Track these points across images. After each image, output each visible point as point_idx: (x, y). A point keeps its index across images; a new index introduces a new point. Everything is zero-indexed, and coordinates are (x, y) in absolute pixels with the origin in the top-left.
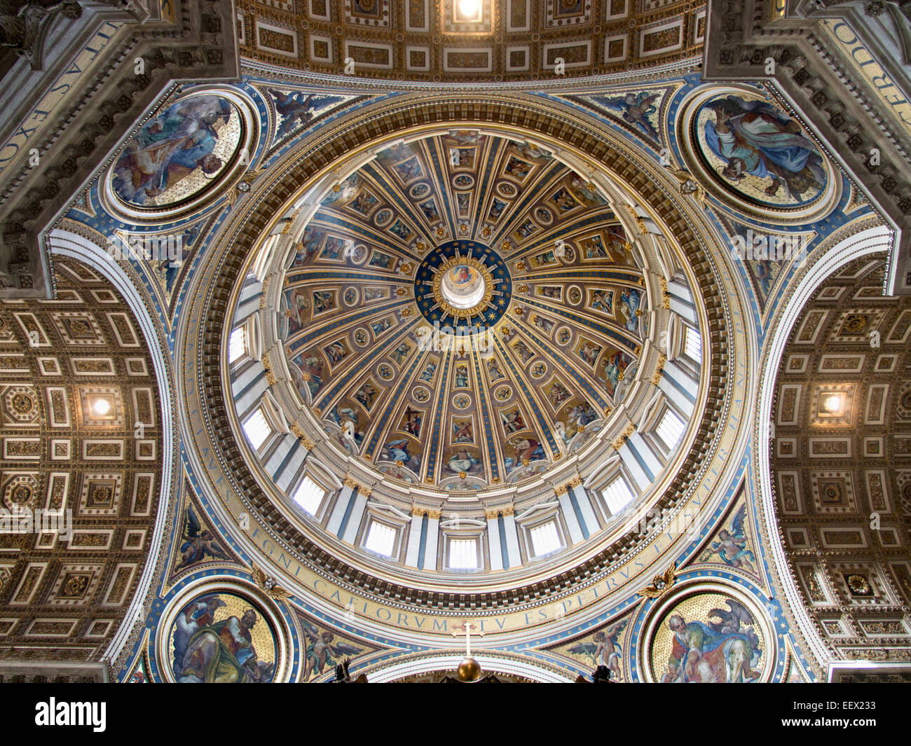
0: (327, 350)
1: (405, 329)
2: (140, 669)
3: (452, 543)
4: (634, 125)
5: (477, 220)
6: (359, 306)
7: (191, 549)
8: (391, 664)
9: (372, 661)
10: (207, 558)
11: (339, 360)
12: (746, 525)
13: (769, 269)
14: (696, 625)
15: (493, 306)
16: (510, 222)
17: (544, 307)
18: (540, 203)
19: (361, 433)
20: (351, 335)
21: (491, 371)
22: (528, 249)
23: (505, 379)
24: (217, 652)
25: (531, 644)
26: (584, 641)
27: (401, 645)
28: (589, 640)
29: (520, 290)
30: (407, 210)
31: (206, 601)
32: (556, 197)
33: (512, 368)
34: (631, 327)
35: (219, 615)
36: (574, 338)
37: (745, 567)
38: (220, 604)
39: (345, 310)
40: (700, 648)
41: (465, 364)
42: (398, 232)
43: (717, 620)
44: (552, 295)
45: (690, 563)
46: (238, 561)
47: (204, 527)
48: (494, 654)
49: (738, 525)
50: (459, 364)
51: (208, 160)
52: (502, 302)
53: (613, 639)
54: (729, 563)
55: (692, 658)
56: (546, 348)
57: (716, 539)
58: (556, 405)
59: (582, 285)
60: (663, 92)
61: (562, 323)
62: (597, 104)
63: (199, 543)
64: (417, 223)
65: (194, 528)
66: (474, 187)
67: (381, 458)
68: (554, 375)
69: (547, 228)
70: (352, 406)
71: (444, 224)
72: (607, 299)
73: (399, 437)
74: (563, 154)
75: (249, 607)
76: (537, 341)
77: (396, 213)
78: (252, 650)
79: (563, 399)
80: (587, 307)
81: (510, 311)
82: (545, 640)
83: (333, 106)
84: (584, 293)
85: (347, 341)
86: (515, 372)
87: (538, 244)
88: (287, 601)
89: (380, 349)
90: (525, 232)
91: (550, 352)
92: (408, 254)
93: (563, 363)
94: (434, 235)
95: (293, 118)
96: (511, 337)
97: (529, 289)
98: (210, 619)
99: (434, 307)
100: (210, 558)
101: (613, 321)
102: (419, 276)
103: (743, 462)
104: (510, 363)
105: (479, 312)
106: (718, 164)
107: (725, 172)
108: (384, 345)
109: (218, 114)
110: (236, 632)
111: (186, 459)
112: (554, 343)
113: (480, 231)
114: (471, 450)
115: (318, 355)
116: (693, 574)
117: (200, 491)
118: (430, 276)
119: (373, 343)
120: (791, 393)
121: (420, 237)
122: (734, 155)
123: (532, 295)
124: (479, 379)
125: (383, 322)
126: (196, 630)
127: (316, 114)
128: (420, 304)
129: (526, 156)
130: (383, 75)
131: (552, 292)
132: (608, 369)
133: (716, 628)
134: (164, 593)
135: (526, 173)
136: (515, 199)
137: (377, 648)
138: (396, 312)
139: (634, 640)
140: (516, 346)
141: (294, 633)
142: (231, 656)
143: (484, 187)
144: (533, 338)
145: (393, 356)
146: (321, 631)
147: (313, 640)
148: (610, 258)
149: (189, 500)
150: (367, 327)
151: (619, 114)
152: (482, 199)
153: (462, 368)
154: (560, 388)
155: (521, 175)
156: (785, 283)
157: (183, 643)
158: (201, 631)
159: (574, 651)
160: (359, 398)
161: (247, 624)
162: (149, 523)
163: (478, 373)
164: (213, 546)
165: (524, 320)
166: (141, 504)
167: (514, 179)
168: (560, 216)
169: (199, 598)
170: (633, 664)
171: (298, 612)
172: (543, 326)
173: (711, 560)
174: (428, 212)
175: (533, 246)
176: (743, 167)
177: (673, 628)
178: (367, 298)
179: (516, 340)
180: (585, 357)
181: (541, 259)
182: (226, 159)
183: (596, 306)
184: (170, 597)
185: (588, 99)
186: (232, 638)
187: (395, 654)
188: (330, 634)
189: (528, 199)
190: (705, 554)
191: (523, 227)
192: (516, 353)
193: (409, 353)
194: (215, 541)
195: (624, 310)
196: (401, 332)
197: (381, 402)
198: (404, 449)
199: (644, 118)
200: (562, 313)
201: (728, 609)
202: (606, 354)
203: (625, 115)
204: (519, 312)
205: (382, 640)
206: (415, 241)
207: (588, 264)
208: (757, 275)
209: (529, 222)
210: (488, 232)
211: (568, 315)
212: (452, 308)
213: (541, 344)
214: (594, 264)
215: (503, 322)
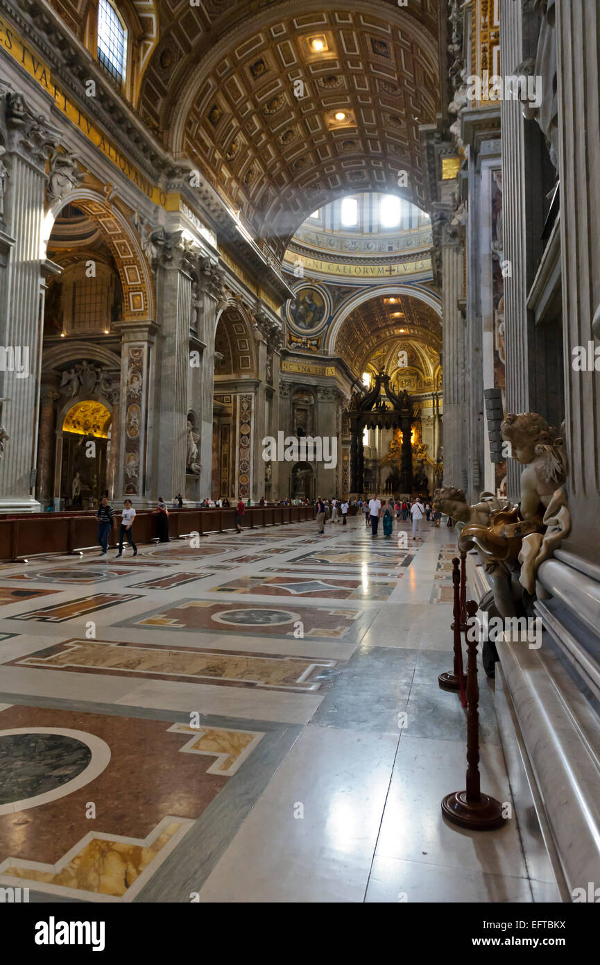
2: (288, 329)
9: (357, 294)
24: (305, 311)
27: (366, 285)
35: (301, 298)
48: (402, 286)
78: (315, 304)
88: (322, 283)
98: (299, 301)
110: (308, 301)
137: (357, 288)
141: (327, 293)
142: (309, 309)
146: (336, 288)
147: (334, 293)
158: (297, 307)
161: (310, 297)
171: (326, 285)
186: (307, 303)
187: (365, 290)
188: (339, 288)
205: (359, 285)
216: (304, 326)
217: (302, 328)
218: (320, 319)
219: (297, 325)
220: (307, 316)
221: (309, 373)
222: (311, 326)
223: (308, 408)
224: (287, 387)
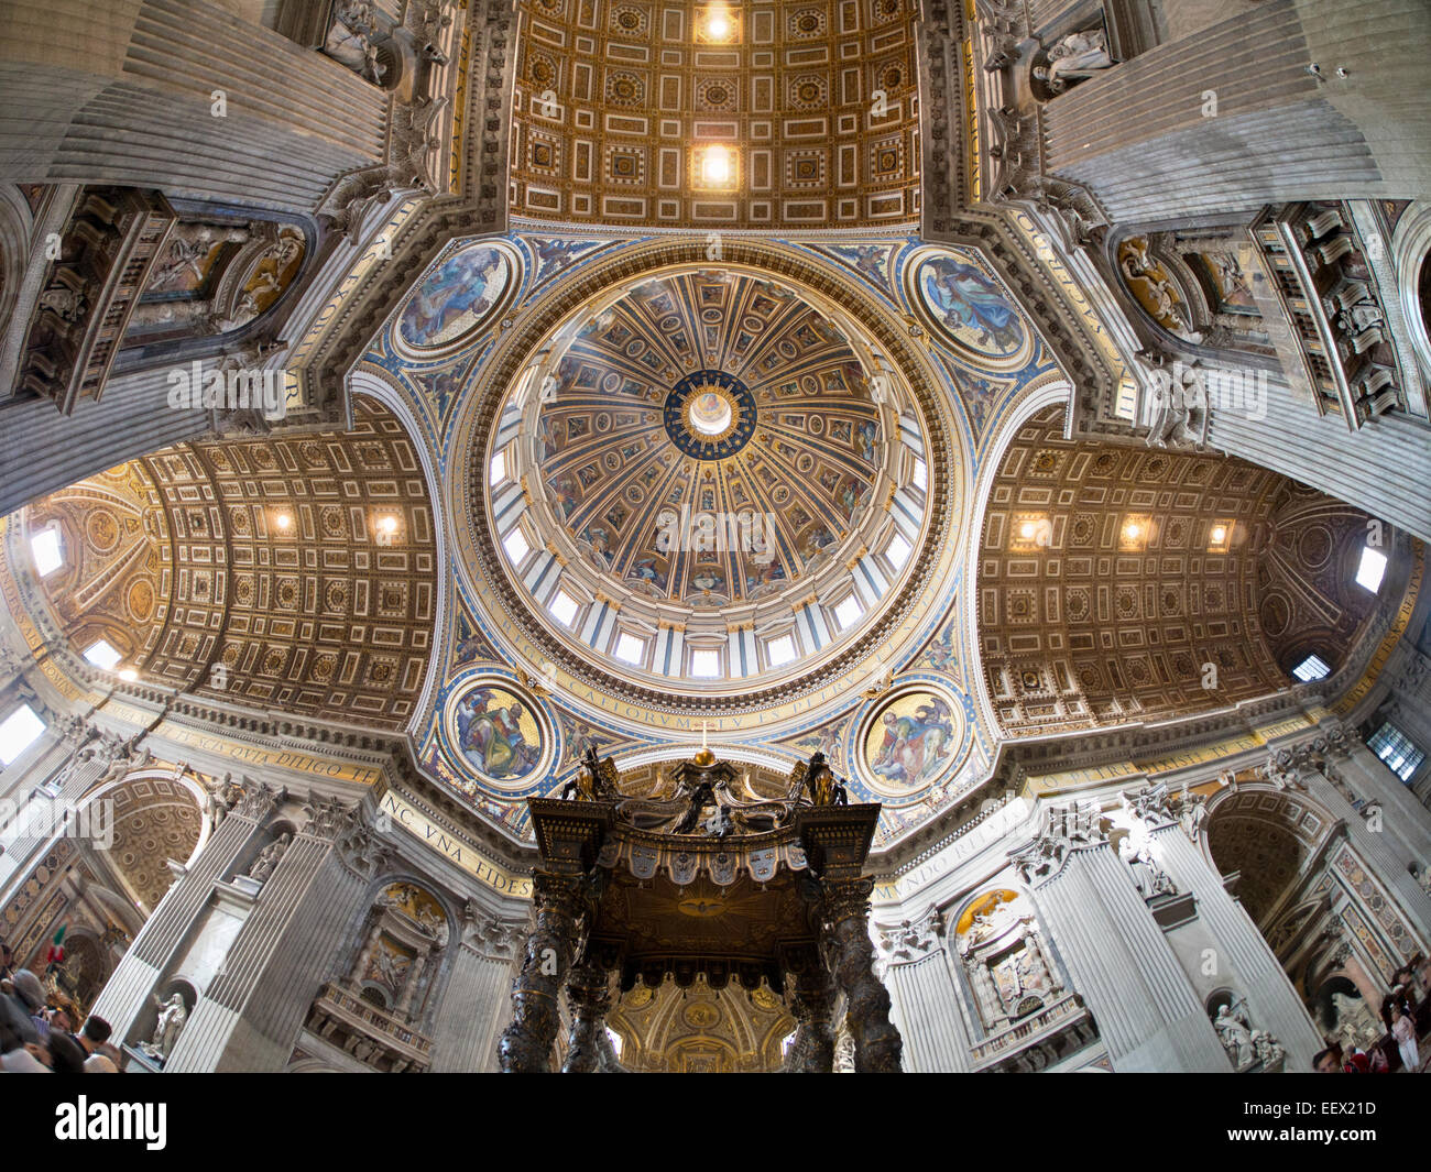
0: (580, 473)
1: (654, 454)
2: (435, 742)
3: (696, 653)
4: (866, 273)
5: (725, 350)
6: (611, 431)
7: (464, 650)
8: (640, 753)
9: (624, 750)
10: (478, 658)
11: (591, 482)
12: (953, 635)
13: (982, 409)
14: (905, 720)
15: (739, 433)
16: (756, 354)
17: (788, 435)
18: (784, 337)
19: (611, 552)
20: (602, 459)
21: (736, 494)
22: (773, 379)
23: (749, 502)
24: (491, 736)
25: (764, 739)
26: (809, 736)
27: (649, 738)
28: (815, 735)
29: (765, 418)
30: (658, 341)
31: (480, 693)
32: (799, 333)
33: (756, 492)
34: (867, 456)
35: (492, 706)
36: (815, 465)
37: (949, 671)
38: (491, 697)
39: (598, 435)
40: (906, 738)
41: (711, 487)
42: (649, 362)
43: (922, 714)
44: (795, 423)
45: (905, 669)
46: (504, 663)
47: (474, 632)
48: (730, 747)
49: (947, 637)
50: (705, 487)
51: (477, 304)
52: (747, 429)
53: (836, 733)
54: (937, 668)
55: (898, 745)
56: (788, 474)
57: (929, 648)
58: (797, 528)
59: (824, 415)
60: (890, 248)
61: (804, 451)
62: (834, 253)
63: (471, 645)
64: (667, 353)
65: (466, 632)
66: (722, 321)
67: (630, 575)
68: (796, 500)
69: (791, 361)
70: (603, 526)
71: (693, 354)
72: (846, 429)
73: (647, 556)
74: (806, 295)
75: (516, 701)
76: (780, 467)
77: (648, 344)
78: (520, 735)
79: (803, 522)
80: (827, 436)
81: (755, 437)
82: (776, 735)
83: (590, 250)
84: (825, 422)
85: (599, 465)
86: (759, 496)
87: (783, 375)
88: (548, 698)
89: (630, 472)
90: (770, 364)
91: (792, 477)
92: (658, 383)
93: (804, 489)
94: (684, 365)
95: (554, 261)
96: (756, 463)
97: (774, 418)
98: (485, 709)
99: (682, 433)
100: (480, 659)
101: (850, 450)
102: (668, 403)
103: (956, 581)
104: (754, 487)
105: (725, 438)
106: (940, 314)
107: (945, 321)
108: (634, 469)
109: (489, 263)
110: (506, 720)
111: (456, 572)
112: (796, 469)
113: (726, 362)
114: (715, 569)
115: (572, 478)
116: (907, 678)
117: (469, 600)
118: (679, 403)
119: (623, 467)
120: (997, 520)
121: (670, 366)
122: (952, 307)
123: (776, 423)
124: (724, 502)
125: (633, 447)
126: (474, 716)
127: (574, 257)
128: (668, 430)
129: (771, 295)
130: (636, 223)
131: (795, 421)
132: (845, 495)
133: (921, 721)
134: (447, 684)
135: (771, 310)
136: (761, 334)
137: (628, 740)
138: (645, 437)
139: (853, 733)
140: (760, 471)
141: (555, 724)
142: (504, 738)
143: (732, 321)
144: (777, 464)
145: (642, 480)
146: (578, 724)
147: (572, 731)
148: (849, 391)
149: (460, 608)
150: (617, 451)
151: (853, 262)
152: (729, 332)
153: (708, 491)
154: (801, 512)
155: (766, 311)
156: (995, 423)
157: (465, 725)
158: (478, 716)
159: (801, 743)
160: (609, 518)
161: (515, 715)
162: (430, 625)
163: (724, 497)
164: (482, 648)
165: (768, 447)
166: (423, 609)
167: (759, 315)
168: (803, 351)
169: (475, 690)
170: (850, 752)
171: (557, 707)
172: (787, 453)
173: (923, 666)
174: (678, 344)
175: (778, 377)
176: (960, 318)
177: (886, 723)
178: (618, 424)
179: (760, 465)
180: (825, 483)
181: (785, 390)
182: (492, 301)
183: (836, 435)
184: (451, 687)
185: (825, 248)
186: (504, 725)
187: (643, 746)
188: (586, 727)
189: (773, 334)
190: (918, 662)
191: (769, 358)
192: (760, 478)
193: (658, 477)
194: (484, 644)
195: (861, 440)
196: (650, 456)
197: (631, 523)
198: (651, 567)
199: (875, 267)
200: (804, 441)
201: (932, 705)
202: (843, 481)
203: (858, 264)
204: (764, 439)
205: (632, 734)
206: (665, 370)
207: (828, 396)
208: (973, 413)
209: (774, 355)
210: (735, 363)
211: (810, 444)
212: (699, 434)
213: (784, 470)
214: (834, 396)
215: (749, 448)
216: (479, 765)
217: (472, 763)
218: (524, 773)
219: (464, 752)
220: (494, 751)
221: (455, 859)
222: (498, 772)
223: (423, 948)
224: (372, 850)
